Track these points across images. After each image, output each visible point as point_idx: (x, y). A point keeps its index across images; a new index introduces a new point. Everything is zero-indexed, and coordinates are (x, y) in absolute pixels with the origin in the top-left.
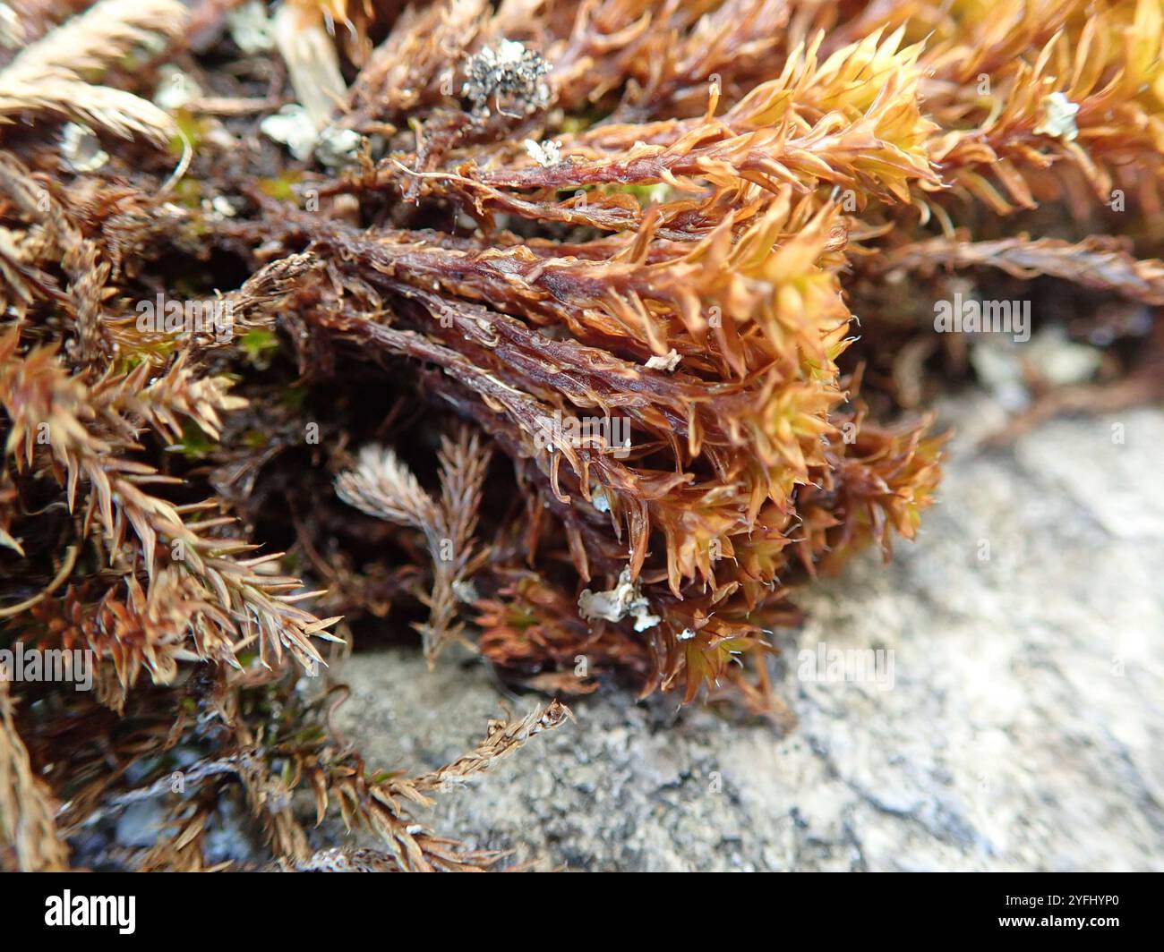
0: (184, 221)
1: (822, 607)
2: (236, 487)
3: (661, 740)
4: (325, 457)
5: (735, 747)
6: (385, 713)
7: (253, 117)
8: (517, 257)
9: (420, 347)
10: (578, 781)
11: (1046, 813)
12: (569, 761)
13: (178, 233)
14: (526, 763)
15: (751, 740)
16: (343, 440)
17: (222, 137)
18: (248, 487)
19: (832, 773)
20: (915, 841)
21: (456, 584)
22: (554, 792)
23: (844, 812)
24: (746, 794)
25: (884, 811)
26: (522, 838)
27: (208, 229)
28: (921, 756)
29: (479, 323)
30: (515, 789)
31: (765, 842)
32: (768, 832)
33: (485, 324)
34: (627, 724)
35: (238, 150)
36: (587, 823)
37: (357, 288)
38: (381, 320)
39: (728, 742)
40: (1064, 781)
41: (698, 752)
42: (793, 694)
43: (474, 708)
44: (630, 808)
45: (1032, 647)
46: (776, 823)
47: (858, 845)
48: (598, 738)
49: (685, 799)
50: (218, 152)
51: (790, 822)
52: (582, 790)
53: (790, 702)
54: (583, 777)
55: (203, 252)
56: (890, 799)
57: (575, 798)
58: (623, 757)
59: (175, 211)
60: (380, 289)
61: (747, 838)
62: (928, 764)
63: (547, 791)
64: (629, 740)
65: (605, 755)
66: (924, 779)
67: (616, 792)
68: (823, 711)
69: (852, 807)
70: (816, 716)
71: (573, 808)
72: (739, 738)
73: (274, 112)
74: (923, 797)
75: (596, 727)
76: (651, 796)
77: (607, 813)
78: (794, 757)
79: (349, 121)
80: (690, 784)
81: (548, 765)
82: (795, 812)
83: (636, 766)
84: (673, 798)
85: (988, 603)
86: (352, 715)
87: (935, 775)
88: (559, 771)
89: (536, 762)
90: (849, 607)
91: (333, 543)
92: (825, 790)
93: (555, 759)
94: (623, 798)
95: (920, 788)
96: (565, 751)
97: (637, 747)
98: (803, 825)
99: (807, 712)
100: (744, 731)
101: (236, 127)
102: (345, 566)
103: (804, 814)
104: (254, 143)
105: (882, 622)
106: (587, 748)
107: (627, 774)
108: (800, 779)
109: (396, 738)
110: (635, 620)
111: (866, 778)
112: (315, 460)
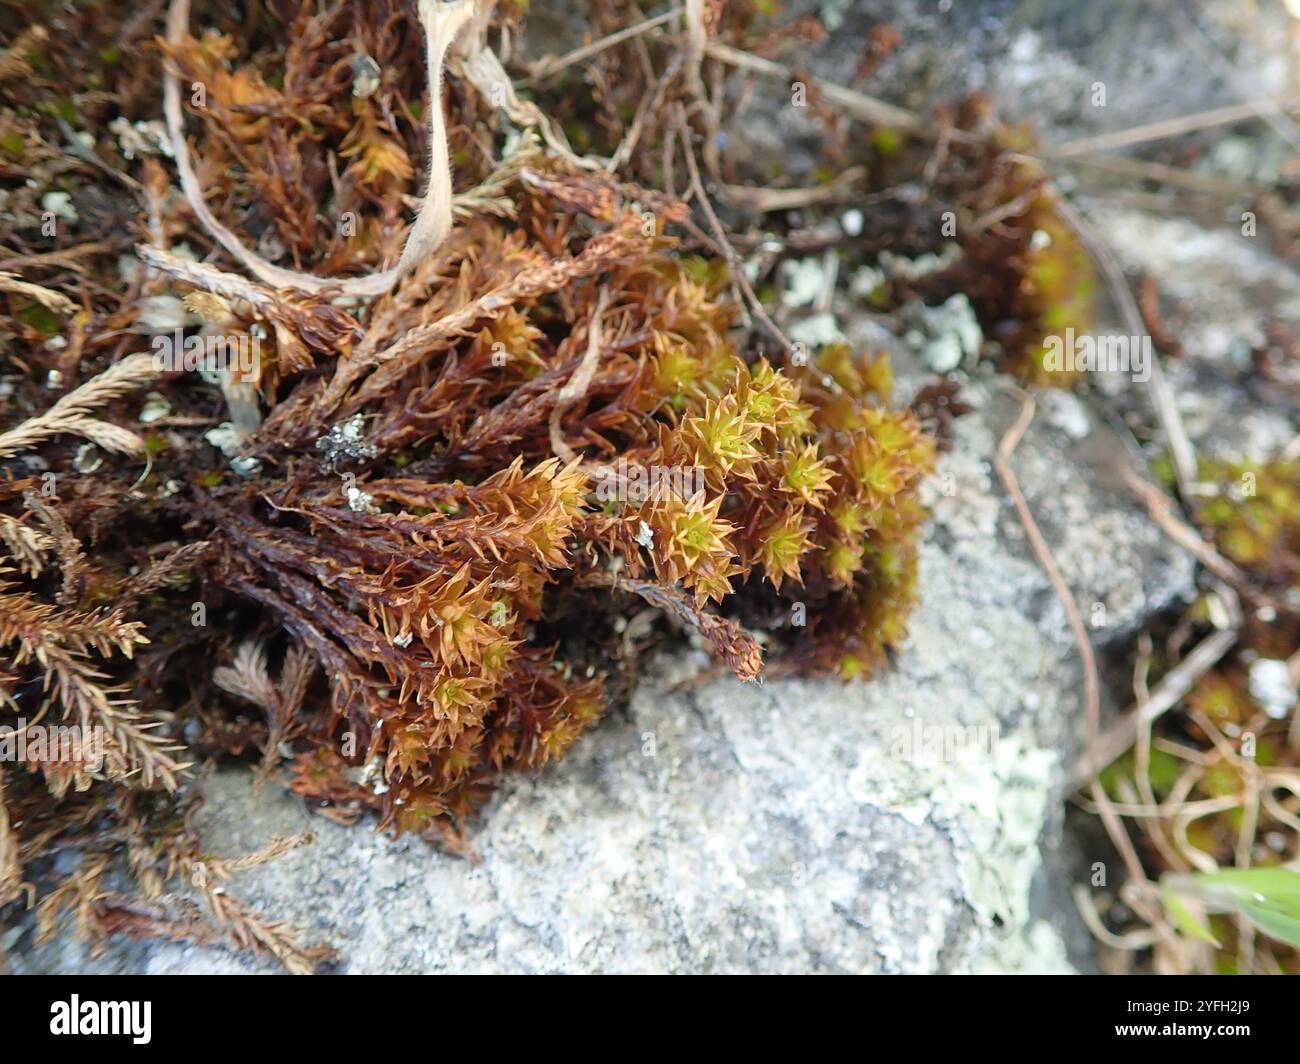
0: (144, 501)
1: (524, 788)
2: (153, 667)
3: (391, 860)
4: (214, 650)
5: (437, 870)
6: (228, 816)
7: (203, 428)
8: (328, 564)
9: (272, 602)
10: (335, 877)
11: (615, 940)
12: (334, 864)
13: (139, 509)
14: (306, 862)
15: (449, 867)
16: (229, 640)
17: (178, 441)
18: (161, 667)
19: (494, 896)
20: (531, 945)
21: (280, 745)
22: (319, 881)
23: (493, 921)
24: (435, 901)
25: (517, 924)
26: (291, 906)
27: (158, 506)
28: (550, 893)
29: (306, 594)
30: (295, 876)
31: (440, 931)
32: (444, 926)
33: (309, 596)
34: (374, 846)
35: (187, 451)
36: (336, 904)
37: (240, 558)
38: (250, 581)
39: (434, 868)
40: (634, 922)
41: (412, 871)
42: (485, 843)
43: (283, 821)
44: (364, 898)
45: (656, 834)
46: (450, 921)
47: (496, 942)
48: (354, 852)
49: (398, 897)
50: (173, 453)
51: (458, 922)
52: (336, 883)
53: (482, 849)
54: (339, 875)
55: (154, 518)
56: (523, 917)
57: (331, 888)
58: (365, 867)
59: (139, 495)
60: (253, 562)
61: (430, 927)
62: (552, 899)
63: (314, 880)
64: (373, 856)
65: (357, 863)
66: (547, 908)
67: (357, 887)
68: (501, 857)
69: (501, 918)
70: (496, 858)
71: (328, 893)
72: (442, 866)
73: (215, 427)
74: (544, 919)
75: (356, 845)
76: (378, 893)
77: (350, 899)
78: (475, 882)
79: (253, 451)
80: (403, 889)
81: (319, 864)
82: (463, 916)
83: (373, 874)
84: (391, 896)
85: (645, 800)
86: (207, 814)
87: (554, 906)
88: (325, 869)
89: (312, 862)
90: (543, 791)
91: (216, 702)
92: (487, 906)
93: (326, 861)
94: (360, 893)
95: (543, 914)
96: (333, 857)
97: (375, 862)
98: (466, 925)
99: (491, 856)
100: (447, 860)
101: (189, 434)
102: (221, 718)
103: (467, 918)
104: (199, 445)
105: (563, 803)
106: (347, 858)
107: (365, 877)
108: (475, 896)
109: (231, 833)
110: (374, 787)
111: (513, 902)
112: (208, 651)
